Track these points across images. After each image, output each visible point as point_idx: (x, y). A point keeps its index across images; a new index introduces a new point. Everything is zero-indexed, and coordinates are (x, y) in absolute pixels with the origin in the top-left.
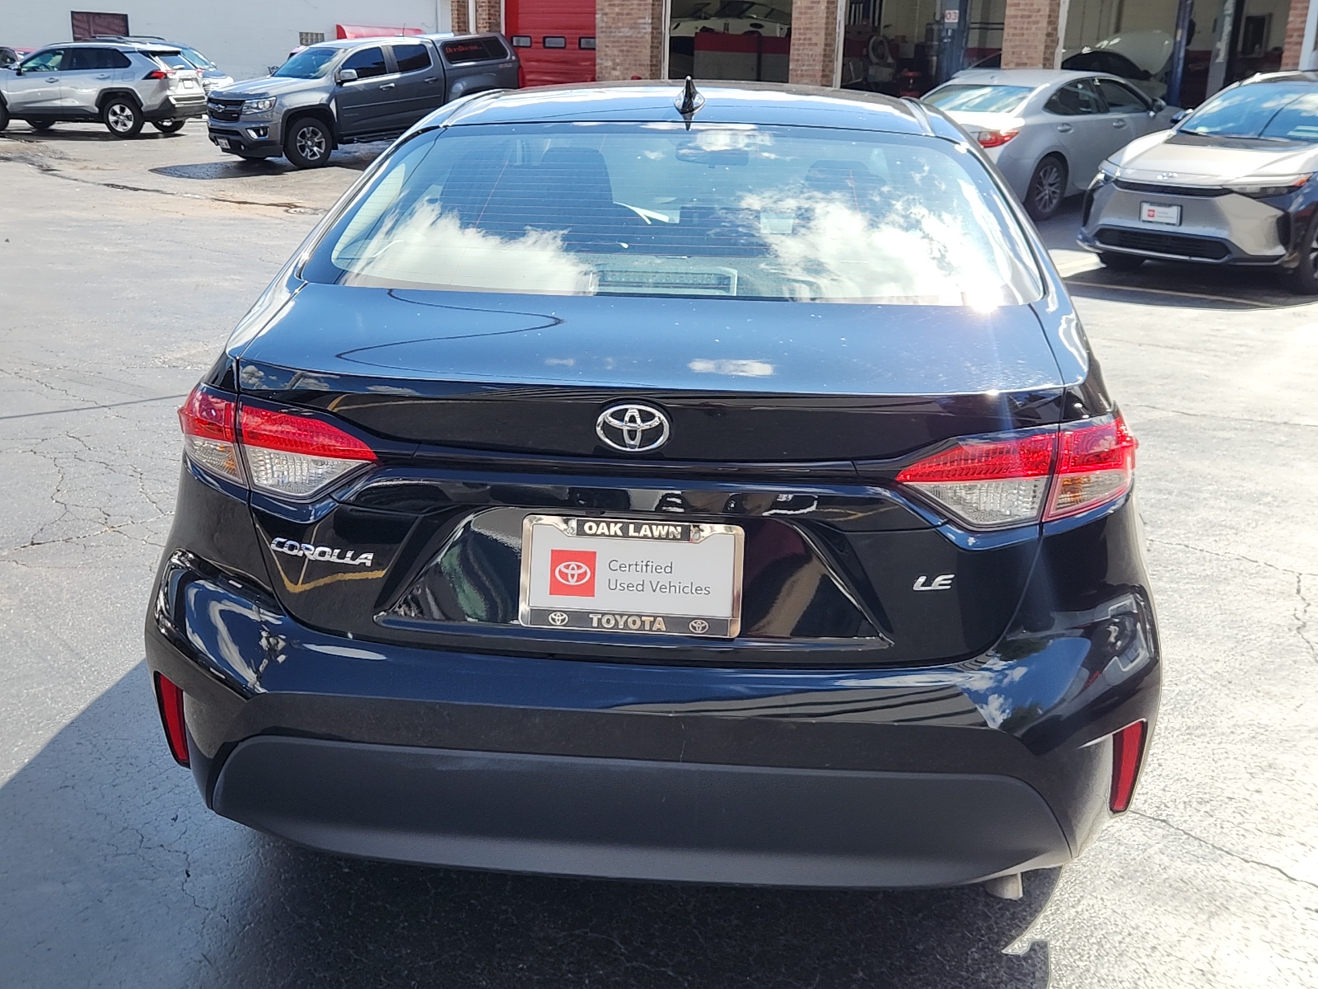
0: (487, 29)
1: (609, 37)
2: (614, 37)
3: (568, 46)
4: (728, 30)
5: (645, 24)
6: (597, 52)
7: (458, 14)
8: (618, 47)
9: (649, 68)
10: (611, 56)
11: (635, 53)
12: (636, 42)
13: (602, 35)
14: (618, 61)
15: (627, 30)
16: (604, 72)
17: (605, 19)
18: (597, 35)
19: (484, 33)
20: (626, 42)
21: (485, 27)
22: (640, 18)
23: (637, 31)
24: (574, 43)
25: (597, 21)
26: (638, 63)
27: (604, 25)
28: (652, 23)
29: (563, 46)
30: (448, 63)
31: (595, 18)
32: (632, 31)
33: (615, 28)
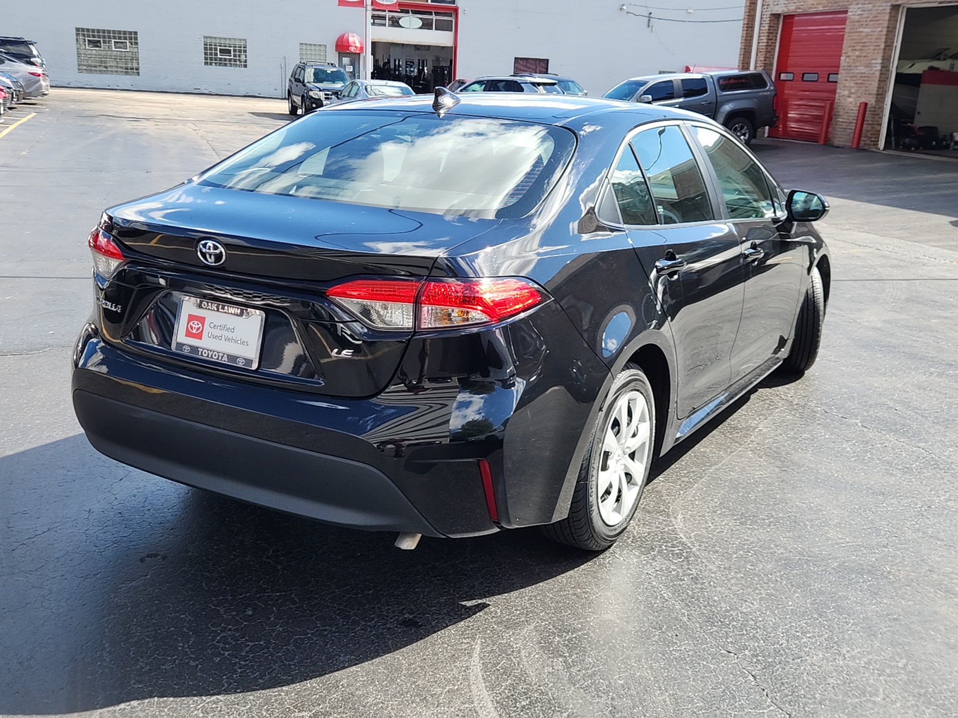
0: (762, 68)
1: (849, 73)
2: (853, 73)
3: (820, 80)
4: (953, 68)
5: (877, 63)
6: (838, 84)
7: (743, 58)
8: (854, 80)
9: (875, 96)
10: (848, 87)
11: (867, 85)
12: (867, 77)
13: (843, 72)
14: (853, 91)
15: (863, 68)
16: (841, 99)
17: (848, 60)
18: (840, 72)
19: (760, 70)
20: (861, 77)
21: (761, 66)
22: (873, 59)
23: (871, 68)
24: (824, 78)
25: (841, 62)
26: (867, 92)
27: (846, 64)
28: (881, 63)
29: (816, 80)
30: (721, 92)
31: (840, 59)
32: (867, 69)
33: (854, 67)
